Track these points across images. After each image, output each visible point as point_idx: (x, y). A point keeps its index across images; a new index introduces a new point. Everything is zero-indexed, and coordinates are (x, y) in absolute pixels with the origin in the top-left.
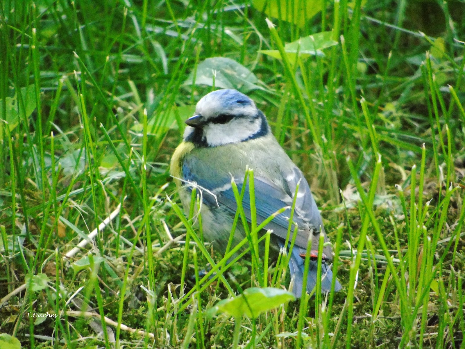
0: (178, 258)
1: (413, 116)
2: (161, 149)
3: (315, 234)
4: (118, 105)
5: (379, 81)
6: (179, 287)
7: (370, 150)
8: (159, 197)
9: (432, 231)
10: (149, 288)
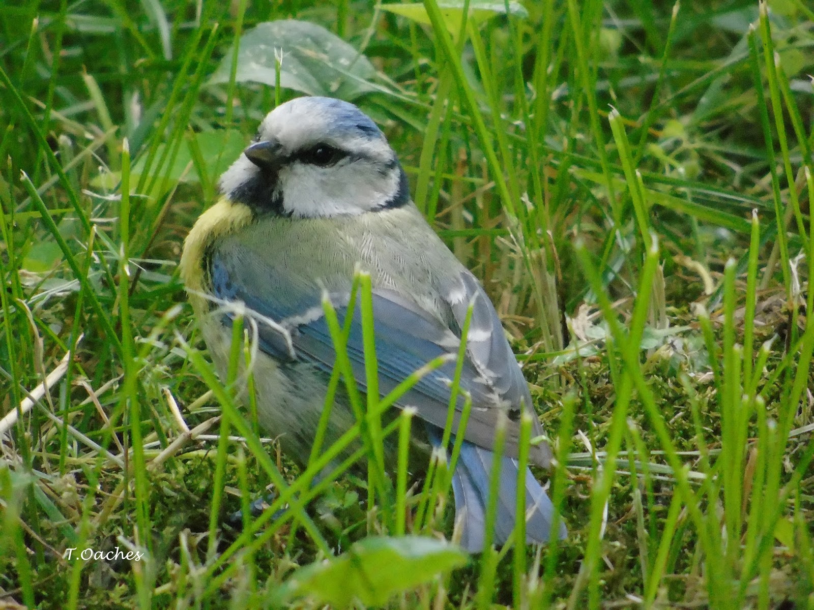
0: (201, 473)
1: (728, 148)
2: (159, 230)
3: (514, 415)
4: (60, 131)
5: (648, 69)
6: (205, 540)
7: (631, 226)
8: (160, 337)
9: (775, 408)
10: (137, 541)
